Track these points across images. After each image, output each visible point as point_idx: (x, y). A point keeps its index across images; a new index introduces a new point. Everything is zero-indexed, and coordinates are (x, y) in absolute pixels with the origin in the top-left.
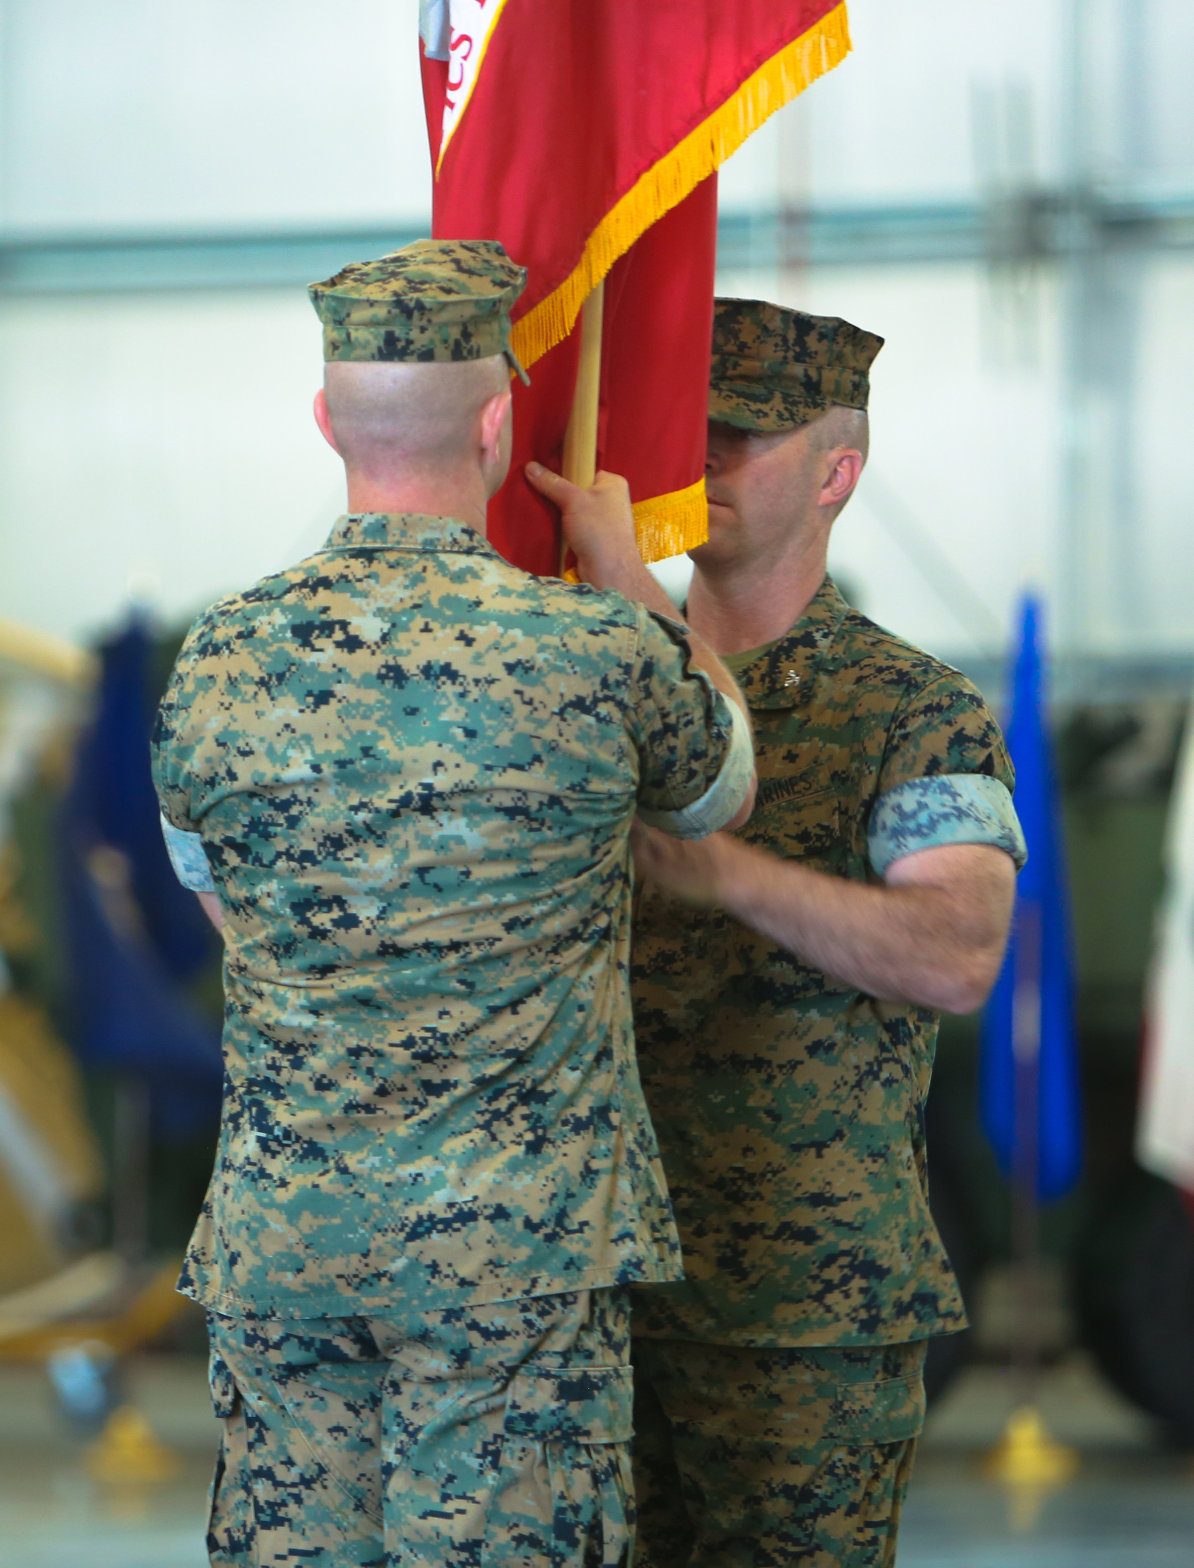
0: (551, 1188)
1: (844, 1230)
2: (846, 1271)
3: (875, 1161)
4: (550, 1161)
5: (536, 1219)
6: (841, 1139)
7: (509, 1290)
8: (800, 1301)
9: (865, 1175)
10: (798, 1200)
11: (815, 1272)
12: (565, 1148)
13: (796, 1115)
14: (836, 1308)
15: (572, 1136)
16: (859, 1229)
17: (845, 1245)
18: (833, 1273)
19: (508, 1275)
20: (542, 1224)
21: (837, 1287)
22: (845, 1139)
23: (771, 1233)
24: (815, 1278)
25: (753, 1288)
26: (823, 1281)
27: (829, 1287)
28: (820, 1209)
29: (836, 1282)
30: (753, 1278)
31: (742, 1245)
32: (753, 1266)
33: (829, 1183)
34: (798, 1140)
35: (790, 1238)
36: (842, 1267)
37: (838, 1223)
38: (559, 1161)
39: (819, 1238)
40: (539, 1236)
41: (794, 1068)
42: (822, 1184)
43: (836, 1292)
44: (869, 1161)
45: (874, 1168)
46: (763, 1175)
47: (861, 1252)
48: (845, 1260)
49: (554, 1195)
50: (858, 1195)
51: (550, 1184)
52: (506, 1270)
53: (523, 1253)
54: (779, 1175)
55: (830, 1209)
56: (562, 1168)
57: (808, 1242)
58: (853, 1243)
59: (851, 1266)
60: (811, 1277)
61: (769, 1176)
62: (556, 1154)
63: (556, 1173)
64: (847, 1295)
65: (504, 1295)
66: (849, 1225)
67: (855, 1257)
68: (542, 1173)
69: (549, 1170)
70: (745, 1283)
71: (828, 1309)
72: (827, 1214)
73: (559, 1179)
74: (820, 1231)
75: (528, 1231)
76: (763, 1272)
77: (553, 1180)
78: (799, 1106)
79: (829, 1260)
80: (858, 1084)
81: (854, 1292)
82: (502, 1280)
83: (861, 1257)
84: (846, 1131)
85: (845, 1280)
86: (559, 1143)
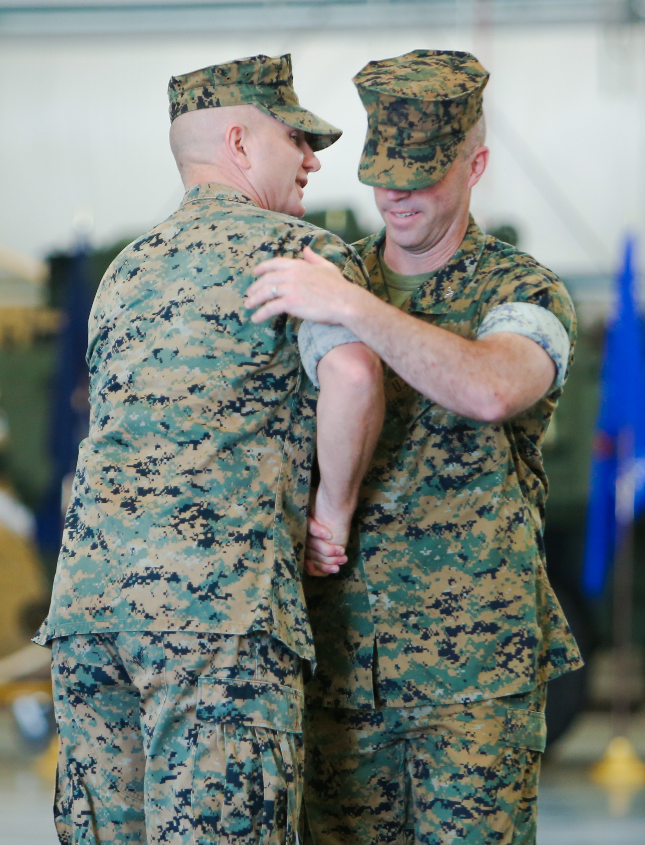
0: (210, 569)
1: (513, 620)
2: (519, 646)
3: (527, 574)
4: (214, 553)
5: (195, 585)
6: (505, 565)
7: (172, 625)
8: (493, 669)
9: (522, 584)
10: (483, 607)
11: (500, 649)
12: (226, 549)
13: (475, 555)
14: (515, 670)
15: (233, 543)
16: (522, 618)
17: (515, 630)
18: (511, 649)
19: (173, 616)
20: (199, 588)
21: (515, 656)
22: (508, 564)
23: (468, 630)
24: (499, 653)
25: (463, 665)
26: (505, 655)
27: (510, 657)
28: (497, 611)
29: (513, 653)
30: (462, 660)
31: (453, 640)
32: (462, 652)
33: (501, 594)
34: (478, 570)
35: (481, 631)
36: (515, 644)
37: (509, 617)
38: (220, 555)
39: (499, 628)
40: (196, 595)
41: (471, 525)
42: (497, 595)
43: (514, 659)
44: (523, 574)
45: (526, 578)
46: (462, 595)
47: (525, 633)
48: (517, 639)
49: (211, 574)
50: (519, 598)
51: (210, 566)
52: (173, 612)
53: (184, 604)
54: (470, 593)
55: (503, 610)
56: (220, 559)
57: (493, 632)
58: (520, 627)
59: (521, 642)
60: (497, 653)
61: (465, 595)
62: (220, 551)
63: (216, 561)
64: (521, 660)
65: (169, 627)
66: (516, 618)
67: (522, 636)
68: (206, 560)
69: (212, 559)
70: (457, 664)
71: (511, 671)
72: (503, 613)
73: (216, 565)
74: (500, 624)
75: (189, 592)
76: (468, 655)
77: (213, 564)
78: (476, 549)
79: (507, 641)
80: (509, 529)
81: (525, 658)
82: (169, 618)
83: (526, 636)
84: (507, 559)
85: (519, 651)
86: (224, 545)
